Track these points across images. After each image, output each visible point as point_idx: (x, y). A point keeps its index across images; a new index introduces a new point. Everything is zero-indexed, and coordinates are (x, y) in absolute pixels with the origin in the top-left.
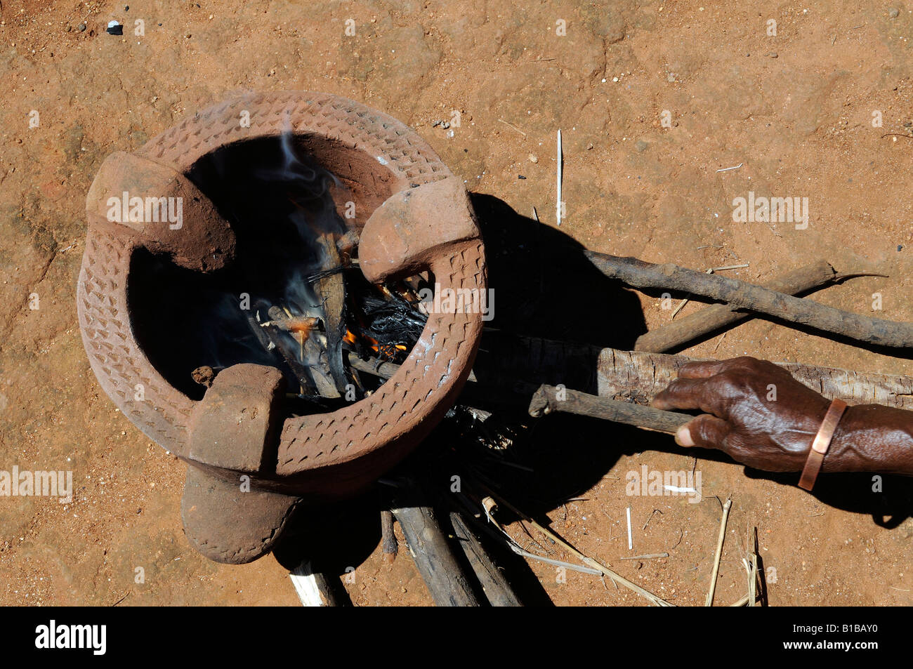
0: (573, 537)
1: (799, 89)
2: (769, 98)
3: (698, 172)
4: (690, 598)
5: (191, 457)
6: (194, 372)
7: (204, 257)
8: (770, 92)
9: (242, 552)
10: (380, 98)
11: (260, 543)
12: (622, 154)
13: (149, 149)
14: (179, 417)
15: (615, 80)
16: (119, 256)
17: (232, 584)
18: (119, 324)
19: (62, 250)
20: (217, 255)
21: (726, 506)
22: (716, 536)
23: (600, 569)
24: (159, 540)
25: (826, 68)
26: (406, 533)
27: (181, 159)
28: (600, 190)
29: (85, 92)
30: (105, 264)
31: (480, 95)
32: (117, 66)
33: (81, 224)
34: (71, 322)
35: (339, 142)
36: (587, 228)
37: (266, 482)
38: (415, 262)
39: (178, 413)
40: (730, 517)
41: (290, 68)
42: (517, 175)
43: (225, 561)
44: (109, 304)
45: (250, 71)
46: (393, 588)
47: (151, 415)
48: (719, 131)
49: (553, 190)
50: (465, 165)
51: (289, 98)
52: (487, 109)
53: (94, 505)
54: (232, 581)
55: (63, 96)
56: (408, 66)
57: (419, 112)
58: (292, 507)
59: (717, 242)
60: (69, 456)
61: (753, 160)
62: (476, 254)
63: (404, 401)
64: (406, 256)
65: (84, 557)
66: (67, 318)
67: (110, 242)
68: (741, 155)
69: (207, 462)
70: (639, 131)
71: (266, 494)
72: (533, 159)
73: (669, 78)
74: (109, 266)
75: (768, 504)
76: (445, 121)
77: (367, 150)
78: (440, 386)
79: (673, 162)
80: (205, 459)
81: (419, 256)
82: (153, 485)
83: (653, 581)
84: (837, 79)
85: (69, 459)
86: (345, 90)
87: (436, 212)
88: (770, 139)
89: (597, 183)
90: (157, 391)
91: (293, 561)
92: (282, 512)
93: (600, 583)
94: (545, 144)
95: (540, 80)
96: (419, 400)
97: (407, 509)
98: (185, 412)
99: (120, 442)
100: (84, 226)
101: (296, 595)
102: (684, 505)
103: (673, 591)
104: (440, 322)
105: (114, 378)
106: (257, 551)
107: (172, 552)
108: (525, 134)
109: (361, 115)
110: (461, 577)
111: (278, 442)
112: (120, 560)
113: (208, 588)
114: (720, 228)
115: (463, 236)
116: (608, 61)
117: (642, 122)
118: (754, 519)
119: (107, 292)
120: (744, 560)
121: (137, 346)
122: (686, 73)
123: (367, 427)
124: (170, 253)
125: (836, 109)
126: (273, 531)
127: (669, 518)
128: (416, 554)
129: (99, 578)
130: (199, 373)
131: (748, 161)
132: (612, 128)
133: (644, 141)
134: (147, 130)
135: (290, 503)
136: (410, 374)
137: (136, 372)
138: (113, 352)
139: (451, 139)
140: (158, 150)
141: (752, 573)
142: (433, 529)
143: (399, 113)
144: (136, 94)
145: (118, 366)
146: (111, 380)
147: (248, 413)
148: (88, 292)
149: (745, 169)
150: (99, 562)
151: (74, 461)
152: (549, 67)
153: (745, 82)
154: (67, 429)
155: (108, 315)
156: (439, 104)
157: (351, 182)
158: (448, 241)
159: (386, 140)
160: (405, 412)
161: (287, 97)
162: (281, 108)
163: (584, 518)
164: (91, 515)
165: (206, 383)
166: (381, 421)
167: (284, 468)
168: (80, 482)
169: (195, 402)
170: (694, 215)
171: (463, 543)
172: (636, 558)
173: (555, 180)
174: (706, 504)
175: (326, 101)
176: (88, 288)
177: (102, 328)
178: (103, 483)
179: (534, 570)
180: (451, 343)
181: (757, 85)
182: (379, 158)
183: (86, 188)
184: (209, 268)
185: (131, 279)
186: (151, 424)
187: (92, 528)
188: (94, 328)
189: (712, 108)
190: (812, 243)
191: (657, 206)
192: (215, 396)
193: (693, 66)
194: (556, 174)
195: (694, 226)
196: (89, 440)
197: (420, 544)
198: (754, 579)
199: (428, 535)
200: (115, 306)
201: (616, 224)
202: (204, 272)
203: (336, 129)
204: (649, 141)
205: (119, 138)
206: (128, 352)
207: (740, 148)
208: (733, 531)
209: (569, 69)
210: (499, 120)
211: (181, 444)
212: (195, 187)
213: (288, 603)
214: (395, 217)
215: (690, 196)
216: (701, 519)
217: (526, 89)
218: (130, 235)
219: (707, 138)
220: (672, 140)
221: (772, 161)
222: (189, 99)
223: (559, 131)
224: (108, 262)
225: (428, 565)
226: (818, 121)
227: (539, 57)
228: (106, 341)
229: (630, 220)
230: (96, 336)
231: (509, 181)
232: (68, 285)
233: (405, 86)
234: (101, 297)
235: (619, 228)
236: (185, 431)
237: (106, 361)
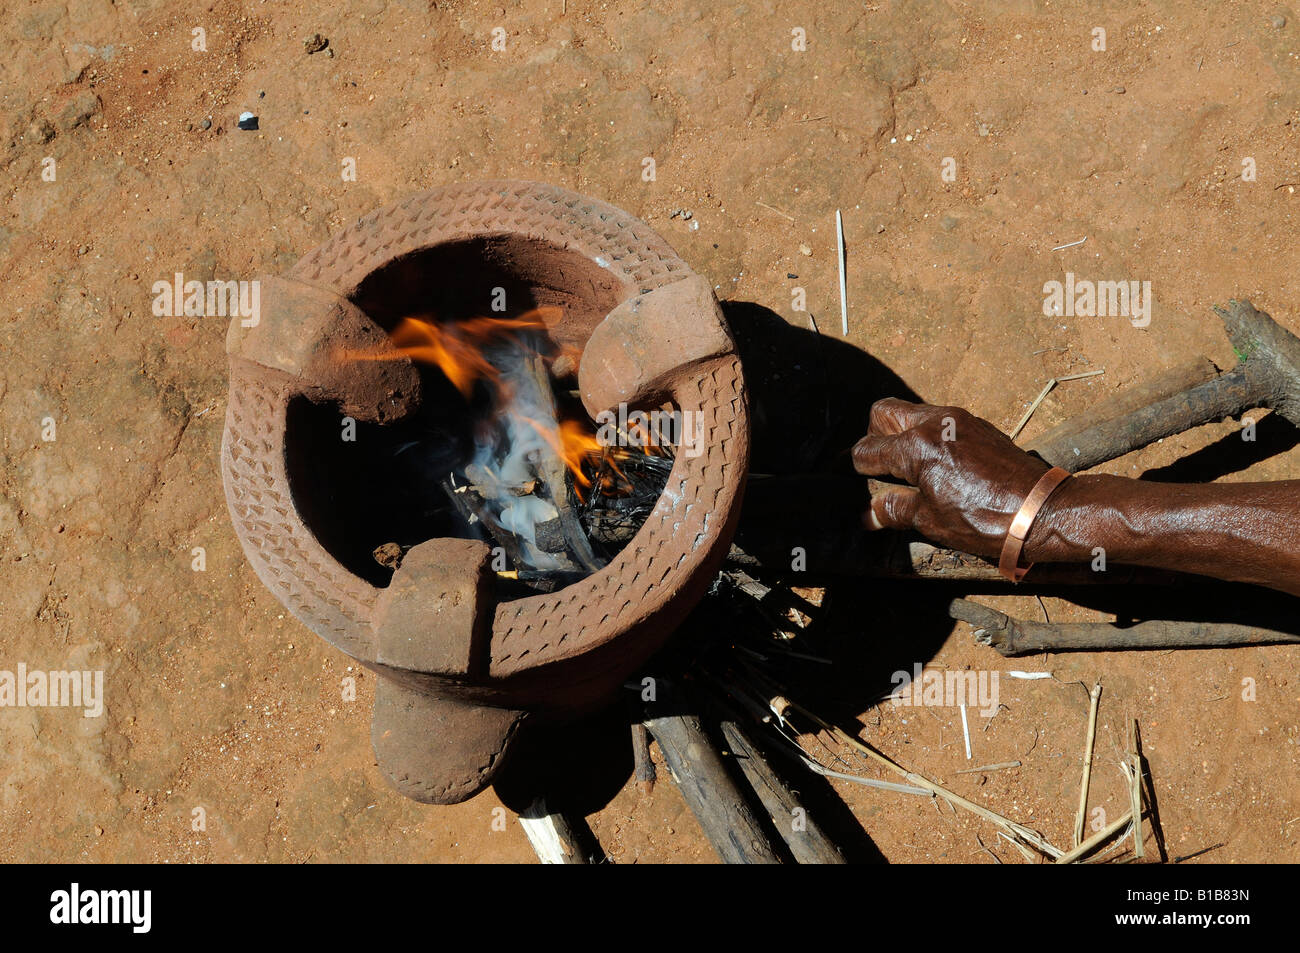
0: (892, 746)
1: (1156, 133)
2: (1117, 147)
3: (1028, 252)
4: (1054, 819)
5: (379, 660)
6: (376, 551)
7: (381, 404)
8: (1119, 140)
9: (453, 787)
10: (597, 186)
11: (476, 774)
12: (924, 236)
13: (302, 269)
14: (361, 611)
15: (909, 138)
16: (272, 408)
17: (445, 836)
18: (277, 496)
19: (196, 414)
20: (397, 399)
21: (1094, 693)
22: (1084, 734)
23: (929, 787)
24: (345, 783)
25: (1192, 103)
26: (665, 753)
27: (343, 280)
28: (897, 285)
29: (215, 206)
30: (254, 420)
31: (729, 172)
32: (253, 171)
33: (219, 378)
34: (214, 507)
35: (545, 242)
36: (884, 336)
37: (478, 690)
38: (653, 390)
39: (359, 605)
40: (1101, 708)
41: (478, 154)
42: (785, 274)
43: (433, 800)
44: (263, 472)
45: (426, 164)
46: (656, 828)
47: (323, 610)
48: (1052, 196)
49: (835, 289)
50: (715, 265)
51: (477, 190)
52: (740, 189)
53: (259, 743)
54: (444, 832)
55: (187, 214)
56: (632, 141)
57: (650, 200)
58: (514, 724)
59: (1059, 344)
60: (223, 681)
61: (1101, 231)
62: (731, 372)
63: (650, 571)
64: (639, 382)
65: (251, 812)
66: (209, 502)
67: (260, 392)
68: (1084, 225)
69: (400, 666)
70: (945, 205)
71: (479, 710)
72: (806, 251)
73: (981, 130)
74: (259, 422)
75: (1151, 688)
76: (686, 209)
77: (581, 250)
78: (696, 548)
79: (994, 242)
80: (398, 662)
81: (658, 381)
82: (333, 712)
83: (1003, 800)
84: (1207, 115)
85: (223, 685)
86: (551, 179)
87: (675, 322)
88: (1123, 201)
89: (894, 276)
90: (330, 579)
91: (521, 800)
92: (502, 732)
93: (932, 806)
94: (821, 231)
95: (809, 145)
96: (670, 568)
97: (664, 719)
98: (368, 603)
99: (287, 659)
100: (223, 381)
101: (529, 844)
102: (1038, 696)
103: (1031, 811)
104: (689, 465)
105: (275, 566)
106: (473, 785)
107: (364, 798)
108: (792, 219)
109: (570, 206)
110: (742, 806)
111: (489, 635)
112: (297, 812)
113: (413, 842)
114: (1063, 324)
115: (712, 352)
116: (898, 114)
117: (949, 191)
118: (1133, 709)
119: (259, 456)
120: (1123, 764)
121: (301, 524)
122: (1003, 122)
123: (603, 609)
124: (336, 400)
125: (1209, 156)
126: (493, 757)
127: (1018, 714)
128: (680, 779)
129: (271, 838)
130: (382, 552)
131: (1094, 233)
132: (908, 201)
133: (953, 216)
134: (297, 250)
135: (512, 719)
136: (656, 536)
137: (302, 556)
138: (271, 532)
139: (695, 233)
140: (313, 269)
141: (1134, 781)
142: (700, 744)
143: (625, 203)
144: (280, 205)
145: (280, 551)
146: (271, 569)
147: (449, 598)
148: (235, 458)
149: (1092, 243)
150: (272, 817)
151: (229, 687)
152: (819, 127)
153: (1083, 129)
154: (217, 646)
155: (262, 485)
156: (677, 188)
157: (565, 294)
158: (693, 359)
159: (605, 235)
160: (651, 586)
161: (475, 188)
162: (466, 204)
163: (904, 722)
164: (256, 756)
165: (393, 565)
166: (620, 599)
167: (499, 668)
168: (239, 714)
169: (379, 589)
170: (1026, 309)
171: (741, 761)
172: (977, 770)
173: (837, 276)
174: (1068, 693)
175: (524, 191)
176: (235, 454)
177: (255, 502)
178: (268, 714)
179: (841, 795)
180: (707, 492)
181: (1100, 132)
182: (598, 260)
183: (223, 331)
184: (387, 418)
185: (289, 437)
186: (326, 622)
187: (258, 773)
188: (245, 503)
189: (1041, 167)
190: (1188, 336)
191: (975, 301)
192: (405, 579)
193: (1012, 114)
194: (837, 269)
195: (1027, 325)
196: (247, 659)
197: (685, 765)
198: (1138, 787)
199: (695, 752)
200: (270, 474)
201: (921, 329)
202: (381, 424)
203: (540, 225)
204: (959, 216)
205: (262, 263)
206: (290, 531)
207: (1083, 217)
208: (1106, 727)
209: (845, 129)
210: (757, 203)
211: (365, 645)
212: (362, 314)
213: (520, 858)
214: (622, 334)
215: (1018, 285)
216: (1062, 714)
217: (790, 160)
218: (284, 380)
219: (1036, 207)
220: (990, 214)
221: (1126, 230)
222: (349, 206)
223: (838, 212)
224: (257, 417)
225: (698, 793)
226: (1186, 174)
227: (804, 117)
228: (262, 518)
229: (941, 321)
230: (248, 513)
231: (776, 283)
232: (208, 458)
233: (630, 168)
234: (252, 464)
235: (927, 334)
236: (370, 628)
237: (263, 544)
